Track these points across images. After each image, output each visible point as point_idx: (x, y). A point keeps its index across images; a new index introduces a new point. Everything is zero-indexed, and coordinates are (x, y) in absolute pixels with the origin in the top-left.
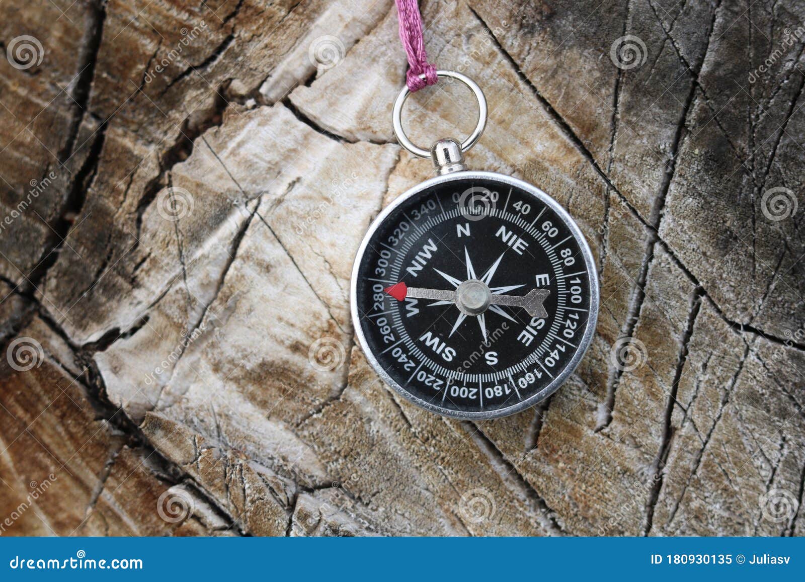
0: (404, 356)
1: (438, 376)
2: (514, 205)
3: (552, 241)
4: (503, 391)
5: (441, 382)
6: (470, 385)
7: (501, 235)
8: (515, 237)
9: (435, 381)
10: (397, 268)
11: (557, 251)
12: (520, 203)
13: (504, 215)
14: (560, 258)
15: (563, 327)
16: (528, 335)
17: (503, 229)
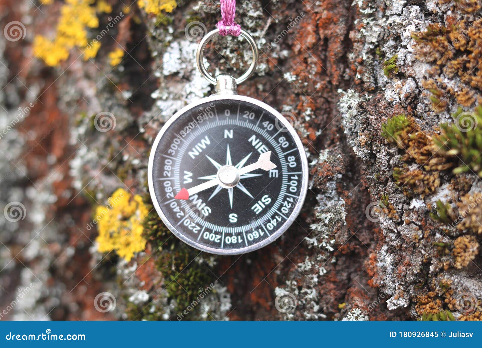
0: (178, 208)
1: (197, 224)
2: (264, 123)
3: (284, 150)
4: (237, 240)
5: (198, 228)
6: (216, 233)
7: (252, 141)
8: (261, 143)
9: (194, 227)
10: (182, 151)
11: (286, 157)
12: (267, 122)
13: (256, 128)
14: (287, 161)
15: (282, 206)
16: (259, 207)
17: (254, 137)
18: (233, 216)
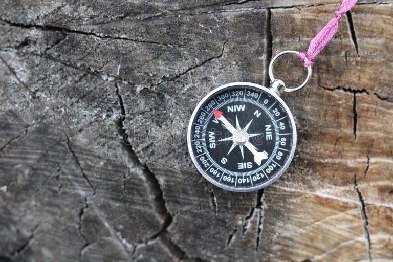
0: (198, 131)
1: (202, 149)
2: (281, 123)
3: (280, 146)
4: (217, 174)
5: (201, 151)
6: (209, 162)
7: (267, 127)
8: (271, 132)
9: (199, 149)
10: (225, 103)
11: (279, 150)
12: (283, 124)
13: (274, 122)
14: (277, 153)
15: (255, 175)
16: (242, 166)
17: (269, 126)
18: (225, 160)
